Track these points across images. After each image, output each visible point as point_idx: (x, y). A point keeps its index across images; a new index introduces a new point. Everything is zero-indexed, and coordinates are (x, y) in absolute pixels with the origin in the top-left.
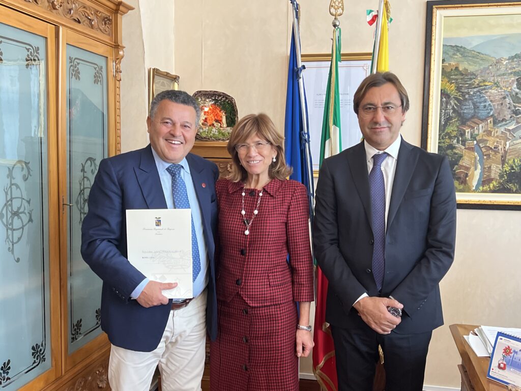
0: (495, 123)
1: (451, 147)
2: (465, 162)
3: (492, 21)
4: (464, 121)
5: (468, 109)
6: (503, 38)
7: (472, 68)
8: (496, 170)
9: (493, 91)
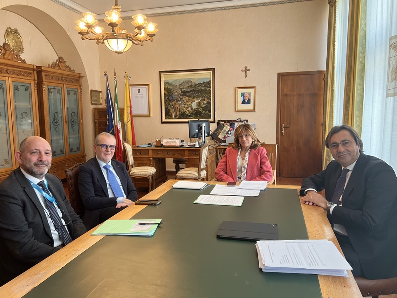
0: (177, 101)
1: (168, 108)
2: (171, 111)
3: (174, 76)
4: (170, 101)
5: (170, 98)
6: (177, 80)
7: (171, 88)
8: (178, 113)
9: (176, 93)
